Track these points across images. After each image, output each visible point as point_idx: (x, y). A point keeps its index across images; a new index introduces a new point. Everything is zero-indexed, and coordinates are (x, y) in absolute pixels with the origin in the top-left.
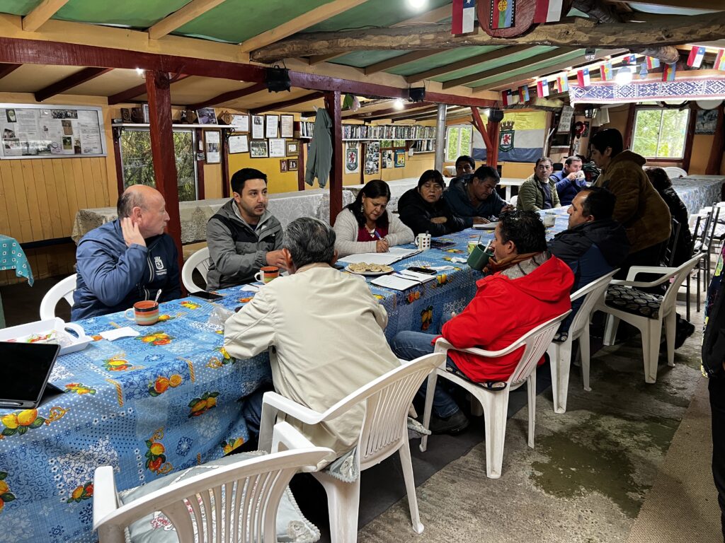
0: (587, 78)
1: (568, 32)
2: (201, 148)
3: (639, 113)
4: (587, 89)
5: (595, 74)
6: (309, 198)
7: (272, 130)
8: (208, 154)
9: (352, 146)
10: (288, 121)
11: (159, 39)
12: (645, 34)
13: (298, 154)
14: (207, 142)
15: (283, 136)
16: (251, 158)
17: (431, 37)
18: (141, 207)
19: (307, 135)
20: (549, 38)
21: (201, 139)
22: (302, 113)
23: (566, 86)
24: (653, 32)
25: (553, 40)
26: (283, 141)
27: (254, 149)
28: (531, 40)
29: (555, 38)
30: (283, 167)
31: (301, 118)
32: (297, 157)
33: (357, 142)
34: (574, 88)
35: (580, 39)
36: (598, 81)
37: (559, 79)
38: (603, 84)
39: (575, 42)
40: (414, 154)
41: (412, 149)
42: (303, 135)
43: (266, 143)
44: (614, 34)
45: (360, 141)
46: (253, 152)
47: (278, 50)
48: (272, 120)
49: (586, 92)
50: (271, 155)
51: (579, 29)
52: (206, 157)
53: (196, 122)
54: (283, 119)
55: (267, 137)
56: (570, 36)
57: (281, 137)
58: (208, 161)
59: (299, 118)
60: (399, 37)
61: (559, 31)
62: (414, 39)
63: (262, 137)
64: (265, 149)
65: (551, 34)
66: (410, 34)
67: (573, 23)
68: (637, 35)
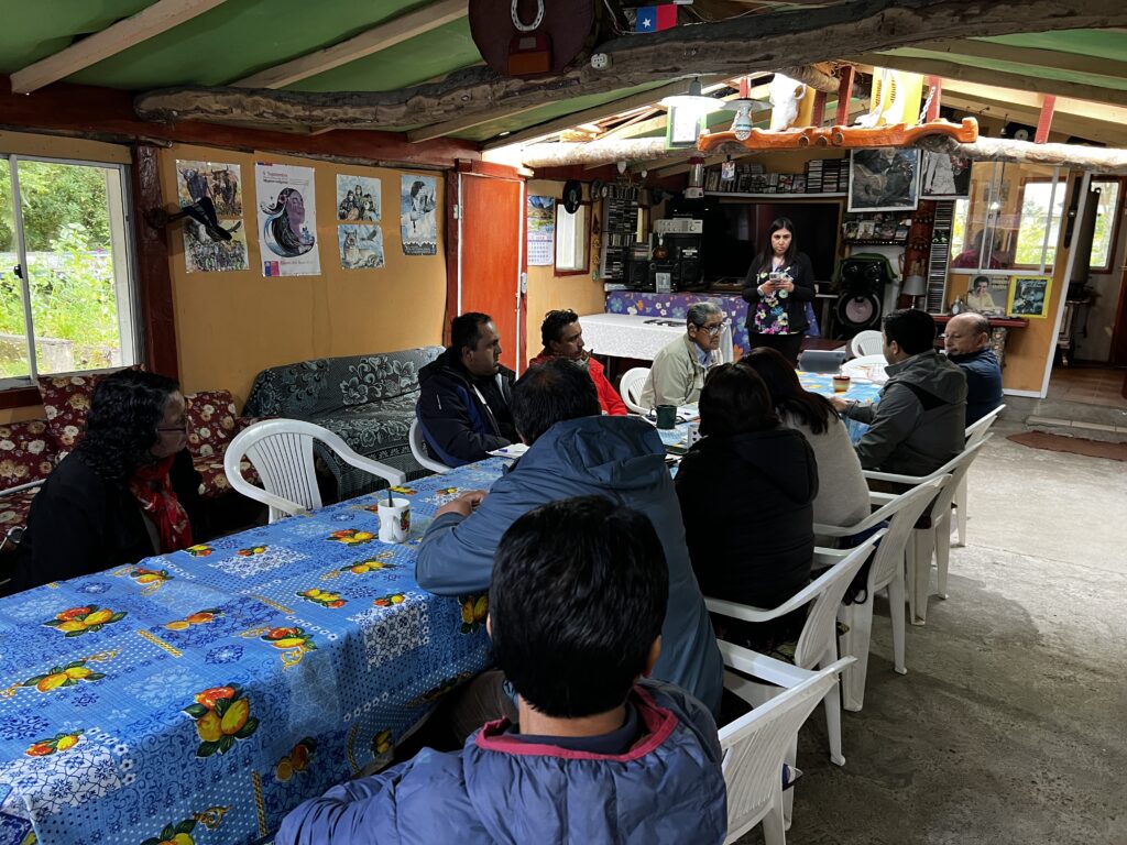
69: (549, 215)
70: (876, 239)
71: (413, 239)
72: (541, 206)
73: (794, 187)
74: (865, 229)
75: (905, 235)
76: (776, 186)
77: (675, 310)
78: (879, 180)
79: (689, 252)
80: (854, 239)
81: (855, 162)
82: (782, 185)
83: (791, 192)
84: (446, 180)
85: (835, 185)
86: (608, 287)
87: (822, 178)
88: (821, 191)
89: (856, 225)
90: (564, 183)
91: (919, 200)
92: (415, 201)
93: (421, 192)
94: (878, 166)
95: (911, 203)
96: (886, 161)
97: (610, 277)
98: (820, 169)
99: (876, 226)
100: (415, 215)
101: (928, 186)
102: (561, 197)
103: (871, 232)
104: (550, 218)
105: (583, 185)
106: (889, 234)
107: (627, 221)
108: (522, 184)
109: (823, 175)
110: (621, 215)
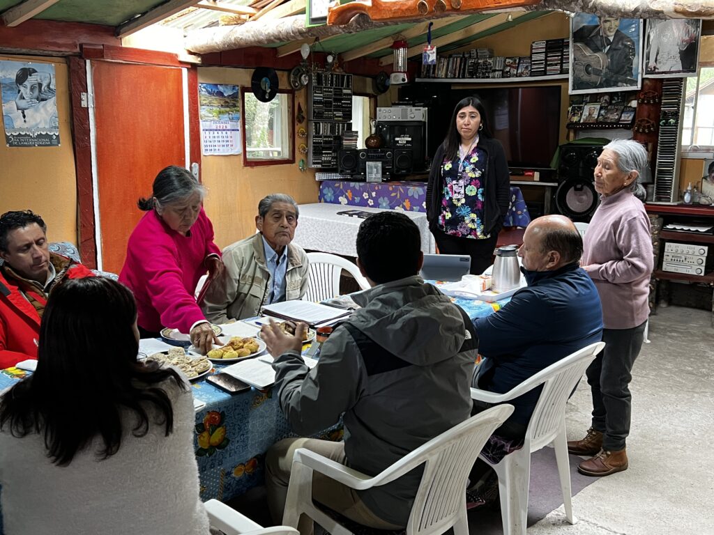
69: (233, 103)
70: (601, 123)
71: (21, 129)
72: (220, 94)
73: (519, 71)
74: (590, 112)
75: (631, 118)
76: (502, 71)
77: (381, 200)
78: (601, 60)
79: (403, 140)
80: (578, 123)
81: (575, 41)
82: (508, 69)
83: (516, 76)
84: (69, 67)
85: (558, 67)
86: (319, 176)
87: (546, 60)
88: (544, 73)
89: (581, 109)
90: (253, 70)
91: (643, 80)
92: (22, 89)
93: (32, 80)
94: (599, 43)
95: (634, 82)
96: (607, 39)
97: (319, 166)
98: (544, 50)
99: (601, 108)
100: (23, 104)
101: (652, 64)
102: (249, 85)
103: (595, 115)
104: (235, 106)
105: (278, 73)
106: (613, 117)
107: (338, 108)
108: (185, 71)
109: (546, 57)
110: (331, 103)
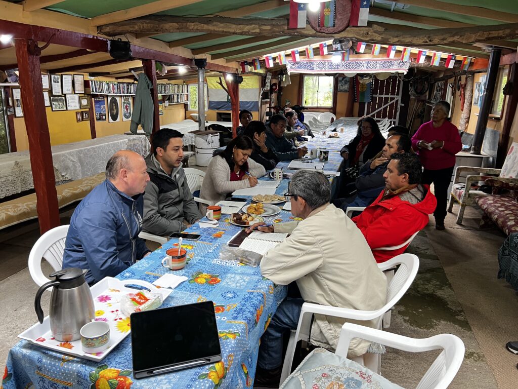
0: (297, 56)
1: (368, 33)
2: (11, 104)
3: (306, 78)
4: (297, 63)
5: (302, 54)
6: (118, 143)
7: (68, 88)
8: (16, 108)
9: (126, 99)
10: (79, 79)
11: (31, 12)
12: (416, 38)
13: (89, 107)
14: (15, 98)
15: (76, 92)
16: (52, 111)
17: (268, 28)
18: (127, 169)
19: (96, 92)
20: (355, 36)
21: (10, 96)
22: (90, 73)
23: (285, 61)
24: (421, 37)
25: (358, 37)
26: (76, 96)
27: (55, 103)
28: (343, 36)
29: (359, 36)
30: (78, 117)
31: (89, 77)
32: (88, 110)
33: (129, 96)
34: (289, 62)
35: (376, 38)
36: (304, 58)
37: (280, 55)
38: (307, 61)
39: (373, 40)
40: (169, 105)
41: (167, 101)
42: (93, 91)
43: (63, 98)
44: (397, 37)
45: (132, 96)
46: (54, 106)
47: (128, 26)
48: (67, 79)
49: (297, 65)
50: (69, 108)
51: (375, 32)
52: (15, 112)
53: (6, 81)
54: (75, 78)
55: (64, 93)
56: (370, 36)
57: (75, 93)
58: (17, 115)
59: (88, 78)
60: (241, 26)
61: (362, 32)
62: (254, 29)
63: (60, 94)
64: (63, 103)
65: (358, 33)
66: (251, 24)
67: (371, 27)
68: (411, 39)
